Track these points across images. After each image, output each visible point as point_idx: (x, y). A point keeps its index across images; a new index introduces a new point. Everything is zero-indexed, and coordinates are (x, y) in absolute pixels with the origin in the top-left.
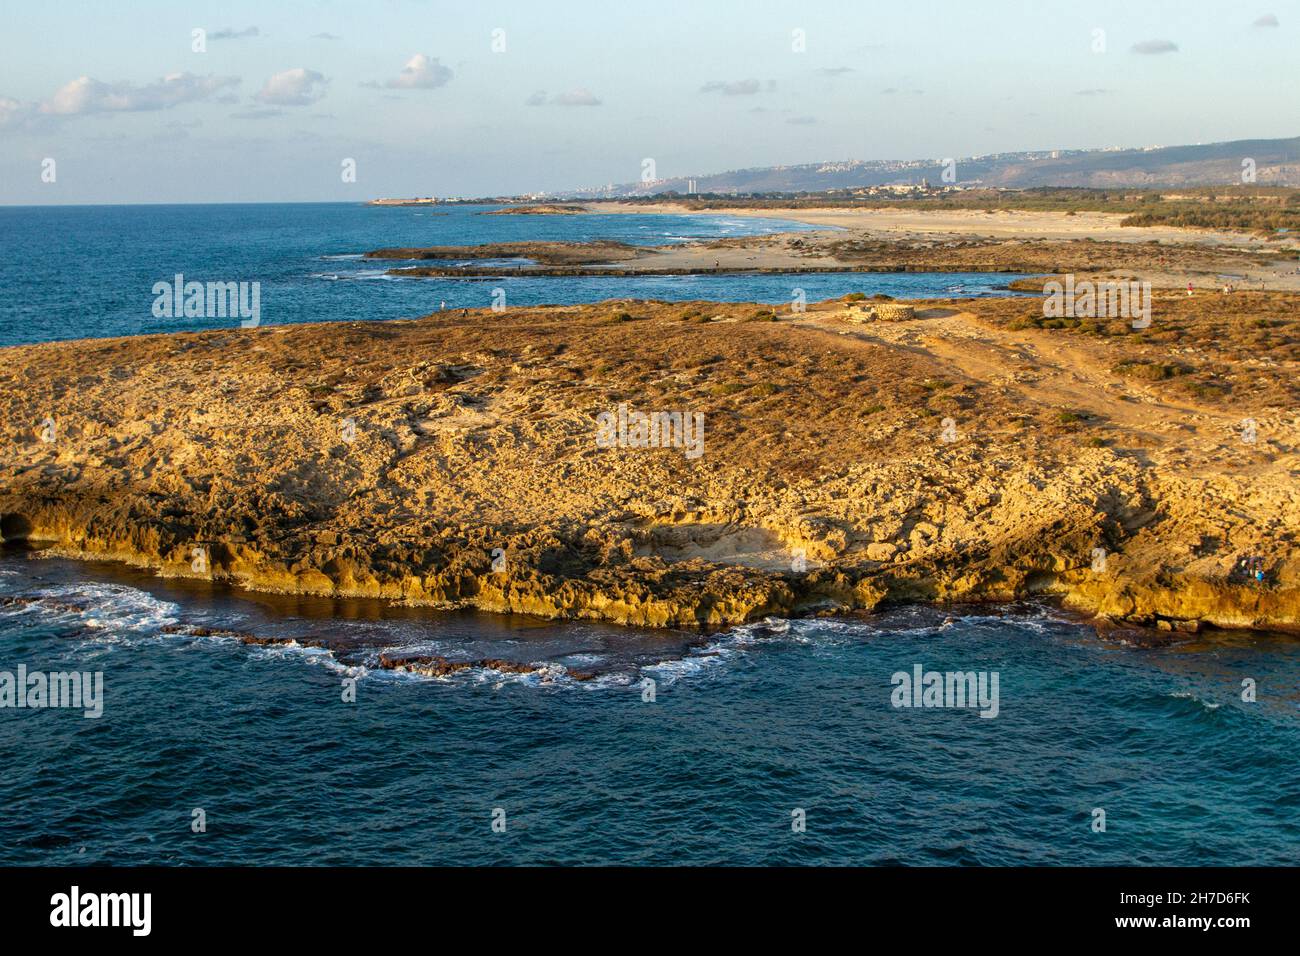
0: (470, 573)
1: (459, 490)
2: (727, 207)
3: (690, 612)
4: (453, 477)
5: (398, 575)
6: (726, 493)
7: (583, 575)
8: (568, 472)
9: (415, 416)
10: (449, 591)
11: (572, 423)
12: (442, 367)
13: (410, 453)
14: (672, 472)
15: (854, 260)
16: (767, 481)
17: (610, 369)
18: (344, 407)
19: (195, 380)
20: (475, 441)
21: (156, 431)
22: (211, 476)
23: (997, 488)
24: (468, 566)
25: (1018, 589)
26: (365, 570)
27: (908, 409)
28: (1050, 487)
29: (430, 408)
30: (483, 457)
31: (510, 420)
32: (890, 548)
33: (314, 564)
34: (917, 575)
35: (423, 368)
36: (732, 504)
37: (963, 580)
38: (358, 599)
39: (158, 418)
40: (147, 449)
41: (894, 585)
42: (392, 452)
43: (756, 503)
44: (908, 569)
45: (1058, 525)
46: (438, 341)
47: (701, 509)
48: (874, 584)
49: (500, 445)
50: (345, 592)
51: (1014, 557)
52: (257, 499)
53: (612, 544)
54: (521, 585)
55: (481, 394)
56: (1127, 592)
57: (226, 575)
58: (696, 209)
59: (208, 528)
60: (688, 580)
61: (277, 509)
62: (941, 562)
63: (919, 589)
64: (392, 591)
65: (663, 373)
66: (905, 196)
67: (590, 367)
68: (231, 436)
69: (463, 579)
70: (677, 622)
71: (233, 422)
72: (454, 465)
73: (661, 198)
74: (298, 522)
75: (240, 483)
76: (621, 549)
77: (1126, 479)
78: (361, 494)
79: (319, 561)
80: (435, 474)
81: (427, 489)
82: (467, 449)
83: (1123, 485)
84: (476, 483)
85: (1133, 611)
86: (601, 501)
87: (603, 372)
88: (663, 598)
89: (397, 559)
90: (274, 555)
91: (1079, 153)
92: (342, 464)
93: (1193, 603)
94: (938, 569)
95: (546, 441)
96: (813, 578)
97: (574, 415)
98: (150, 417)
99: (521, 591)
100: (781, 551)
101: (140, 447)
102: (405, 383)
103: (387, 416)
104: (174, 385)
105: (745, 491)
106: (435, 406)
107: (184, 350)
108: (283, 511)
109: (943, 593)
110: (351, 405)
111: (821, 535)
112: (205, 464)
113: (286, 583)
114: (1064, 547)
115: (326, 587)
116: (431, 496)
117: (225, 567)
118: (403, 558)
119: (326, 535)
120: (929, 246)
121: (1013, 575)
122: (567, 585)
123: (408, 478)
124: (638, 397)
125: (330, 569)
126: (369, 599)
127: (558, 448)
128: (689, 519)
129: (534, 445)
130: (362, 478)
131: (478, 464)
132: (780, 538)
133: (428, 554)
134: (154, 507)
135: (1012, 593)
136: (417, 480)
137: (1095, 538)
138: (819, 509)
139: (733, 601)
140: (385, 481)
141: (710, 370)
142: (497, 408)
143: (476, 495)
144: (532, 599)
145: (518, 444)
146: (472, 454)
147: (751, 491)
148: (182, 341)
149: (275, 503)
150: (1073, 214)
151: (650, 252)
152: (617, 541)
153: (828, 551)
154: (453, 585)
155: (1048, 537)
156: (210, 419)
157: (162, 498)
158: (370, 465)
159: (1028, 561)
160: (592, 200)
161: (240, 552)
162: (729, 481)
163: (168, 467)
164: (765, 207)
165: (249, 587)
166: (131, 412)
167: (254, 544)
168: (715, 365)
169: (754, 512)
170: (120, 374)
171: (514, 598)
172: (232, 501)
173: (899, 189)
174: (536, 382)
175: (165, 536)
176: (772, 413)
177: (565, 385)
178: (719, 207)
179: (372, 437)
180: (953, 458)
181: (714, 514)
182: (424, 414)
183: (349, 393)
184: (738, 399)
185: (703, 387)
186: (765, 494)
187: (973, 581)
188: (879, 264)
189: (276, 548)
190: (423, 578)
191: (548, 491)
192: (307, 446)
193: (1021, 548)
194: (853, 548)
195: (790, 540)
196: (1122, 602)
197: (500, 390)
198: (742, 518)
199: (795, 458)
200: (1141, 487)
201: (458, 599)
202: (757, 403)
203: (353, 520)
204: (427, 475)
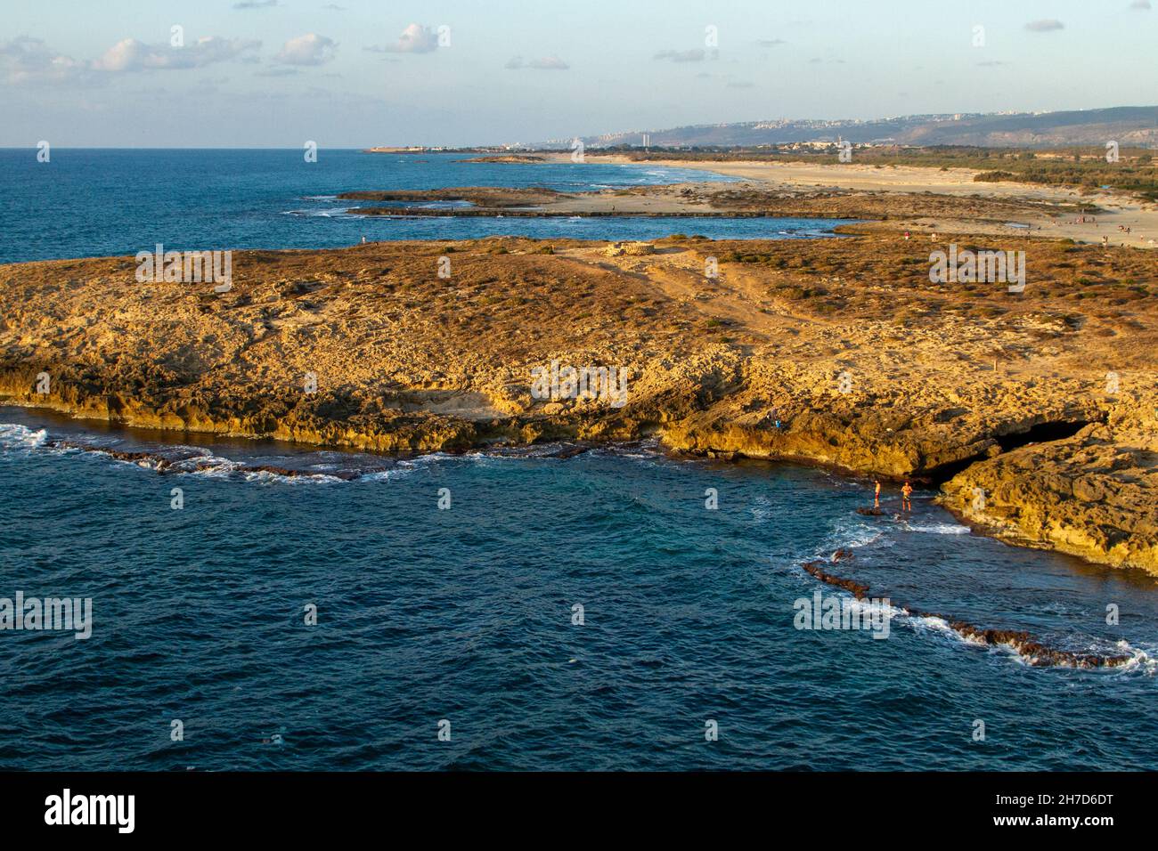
0: (272, 416)
1: (286, 365)
2: (664, 159)
3: (406, 442)
4: (284, 356)
5: (226, 417)
6: (460, 370)
7: (345, 419)
8: (361, 354)
9: (268, 315)
10: (257, 428)
11: (375, 322)
12: (297, 283)
13: (259, 340)
14: (430, 356)
15: (724, 207)
16: (491, 361)
17: (414, 286)
18: (222, 309)
19: (125, 290)
20: (305, 334)
21: (90, 323)
22: (119, 354)
23: (641, 368)
24: (272, 411)
25: (633, 433)
26: (204, 413)
27: (607, 316)
28: (675, 368)
29: (280, 311)
30: (308, 344)
31: (333, 320)
32: (560, 406)
33: (171, 409)
34: (567, 423)
35: (283, 283)
36: (464, 376)
37: (596, 426)
38: (201, 433)
39: (93, 315)
40: (82, 335)
41: (549, 428)
42: (246, 340)
43: (480, 376)
44: (561, 419)
45: (668, 392)
46: (303, 265)
47: (443, 379)
48: (534, 427)
49: (320, 336)
50: (191, 428)
51: (635, 412)
52: (147, 368)
53: (370, 400)
54: (302, 424)
55: (319, 302)
56: (693, 434)
57: (119, 417)
58: (637, 160)
59: (111, 387)
60: (412, 422)
61: (159, 375)
62: (585, 415)
63: (567, 432)
64: (222, 427)
65: (450, 289)
66: (822, 151)
67: (401, 284)
68: (140, 328)
69: (267, 420)
70: (397, 448)
71: (144, 318)
72: (286, 349)
73: (614, 150)
74: (173, 384)
75: (138, 359)
76: (375, 403)
77: (729, 365)
78: (219, 367)
79: (175, 407)
80: (272, 355)
81: (265, 364)
82: (297, 339)
83: (726, 368)
84: (298, 362)
85: (696, 446)
86: (377, 374)
87: (408, 288)
88: (389, 432)
89: (226, 407)
90: (150, 404)
91: (978, 115)
92: (211, 347)
93: (732, 441)
94: (583, 419)
95: (353, 335)
96: (495, 423)
97: (377, 317)
98: (88, 314)
99: (301, 427)
100: (488, 408)
101: (78, 334)
102: (269, 293)
103: (249, 315)
104: (109, 293)
105: (474, 369)
106: (284, 309)
107: (122, 268)
108: (163, 377)
109: (582, 434)
110: (227, 308)
111: (515, 397)
112: (118, 346)
113: (154, 422)
114: (669, 407)
115: (179, 424)
116: (266, 369)
117: (119, 412)
118: (231, 406)
119: (185, 391)
120: (793, 196)
121: (630, 423)
122: (331, 424)
123: (253, 358)
124: (426, 306)
125: (182, 413)
126: (206, 433)
127: (360, 338)
128: (434, 386)
129: (344, 336)
130: (223, 357)
131: (303, 349)
132: (491, 399)
133: (247, 404)
134: (77, 373)
135: (629, 435)
136: (260, 359)
137: (691, 401)
138: (519, 381)
139: (435, 435)
140: (238, 358)
141: (484, 288)
142: (328, 312)
143: (296, 369)
144: (307, 432)
145: (333, 336)
146: (300, 342)
147: (478, 369)
148: (123, 262)
149: (159, 372)
150: (945, 170)
151: (568, 197)
152: (374, 398)
153: (518, 408)
154: (260, 424)
155: (659, 400)
156: (128, 316)
157: (83, 366)
158: (229, 348)
159: (642, 415)
160: (555, 151)
161: (128, 401)
162: (465, 362)
163: (94, 348)
164: (695, 160)
165: (131, 424)
166: (75, 311)
167: (137, 397)
168: (489, 284)
169: (477, 382)
170: (74, 284)
171: (296, 432)
172: (130, 369)
173: (818, 145)
174: (359, 294)
175: (82, 392)
176: (514, 318)
177: (378, 296)
178: (657, 158)
179: (234, 329)
180: (620, 349)
181: (451, 383)
182: (276, 315)
183: (228, 300)
184: (495, 307)
185: (474, 300)
186: (488, 370)
187: (602, 427)
188: (744, 210)
189: (151, 400)
190: (242, 419)
191: (345, 367)
192: (189, 335)
193: (641, 406)
194: (536, 406)
195: (496, 400)
196: (689, 440)
197: (334, 299)
198: (469, 386)
199: (514, 348)
200: (737, 370)
201: (263, 432)
202: (508, 311)
203: (208, 383)
204: (267, 355)
